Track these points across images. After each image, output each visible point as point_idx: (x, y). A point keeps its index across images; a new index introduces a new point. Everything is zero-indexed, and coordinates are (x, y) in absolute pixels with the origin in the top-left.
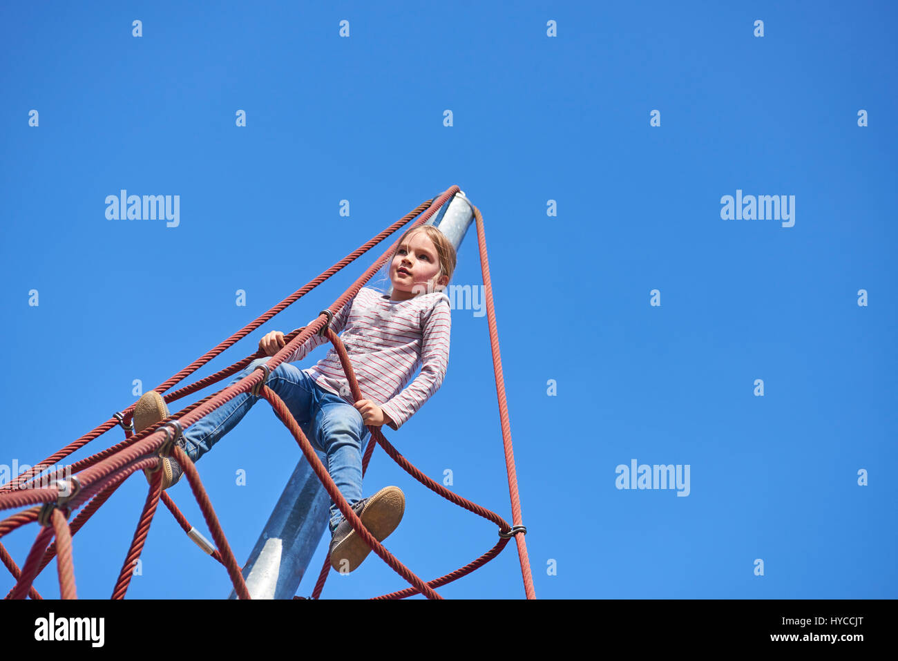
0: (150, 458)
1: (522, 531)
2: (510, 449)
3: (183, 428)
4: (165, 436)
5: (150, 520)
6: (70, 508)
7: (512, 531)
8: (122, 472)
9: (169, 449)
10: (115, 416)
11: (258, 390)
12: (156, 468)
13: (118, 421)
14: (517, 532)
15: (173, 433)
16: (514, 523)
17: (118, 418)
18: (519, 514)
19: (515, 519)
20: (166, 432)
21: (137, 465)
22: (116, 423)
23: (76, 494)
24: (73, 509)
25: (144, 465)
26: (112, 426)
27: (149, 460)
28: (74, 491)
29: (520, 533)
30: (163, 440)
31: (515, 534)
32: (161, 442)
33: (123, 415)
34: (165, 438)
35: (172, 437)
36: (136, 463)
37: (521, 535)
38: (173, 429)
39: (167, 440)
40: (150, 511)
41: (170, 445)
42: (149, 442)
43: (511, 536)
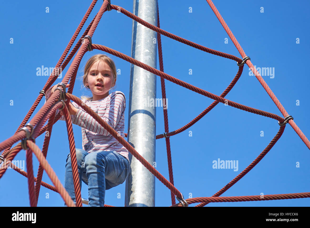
0: (57, 103)
1: (248, 59)
3: (65, 84)
4: (59, 91)
5: (72, 130)
6: (33, 138)
7: (243, 61)
8: (48, 114)
9: (64, 96)
10: (40, 93)
12: (62, 107)
13: (43, 94)
14: (246, 61)
15: (62, 89)
16: (243, 57)
17: (42, 93)
18: (243, 52)
19: (242, 55)
20: (59, 90)
21: (53, 109)
22: (43, 96)
23: (33, 131)
24: (35, 138)
25: (56, 107)
26: (41, 98)
27: (57, 104)
28: (31, 130)
29: (247, 61)
30: (59, 93)
31: (245, 62)
32: (59, 95)
33: (44, 91)
34: (60, 92)
35: (63, 90)
36: (53, 108)
37: (248, 61)
38: (61, 87)
39: (61, 92)
40: (70, 126)
41: (64, 94)
42: (53, 97)
43: (243, 63)
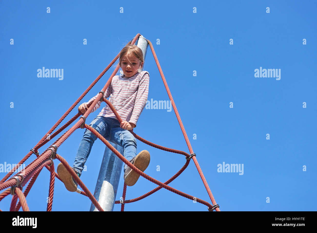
0: (48, 161)
1: (194, 155)
2: (183, 126)
3: (57, 147)
5: (54, 184)
6: (21, 186)
7: (191, 156)
8: (38, 168)
9: (54, 156)
10: (31, 151)
11: (83, 126)
12: (51, 164)
13: (32, 152)
14: (192, 156)
15: (54, 150)
16: (190, 153)
17: (32, 151)
18: (192, 149)
19: (191, 151)
20: (51, 150)
21: (43, 164)
22: (32, 153)
23: (23, 180)
24: (23, 187)
25: (46, 164)
26: (31, 155)
29: (194, 156)
31: (192, 157)
32: (50, 154)
33: (34, 149)
34: (51, 152)
35: (54, 151)
37: (194, 157)
38: (54, 148)
40: (52, 181)
41: (54, 154)
43: (190, 158)
